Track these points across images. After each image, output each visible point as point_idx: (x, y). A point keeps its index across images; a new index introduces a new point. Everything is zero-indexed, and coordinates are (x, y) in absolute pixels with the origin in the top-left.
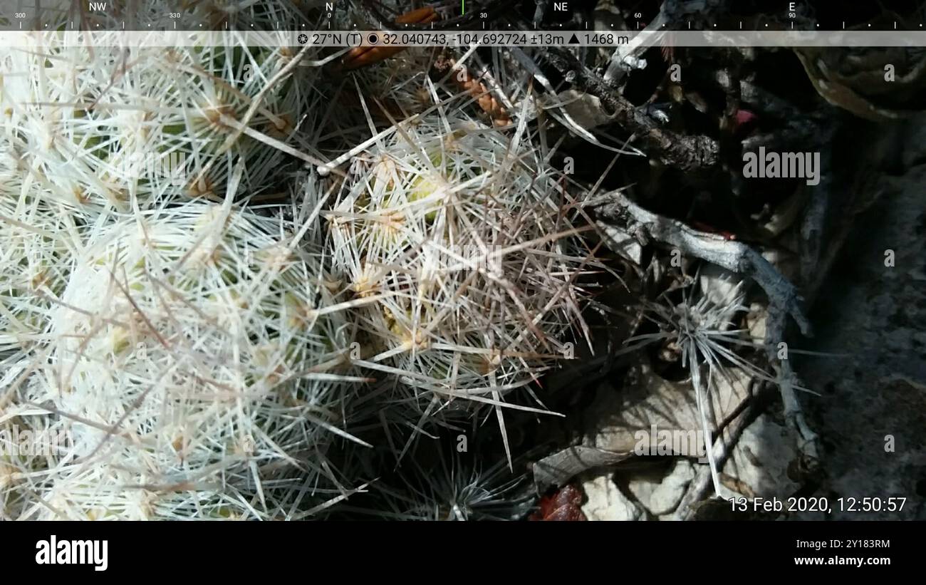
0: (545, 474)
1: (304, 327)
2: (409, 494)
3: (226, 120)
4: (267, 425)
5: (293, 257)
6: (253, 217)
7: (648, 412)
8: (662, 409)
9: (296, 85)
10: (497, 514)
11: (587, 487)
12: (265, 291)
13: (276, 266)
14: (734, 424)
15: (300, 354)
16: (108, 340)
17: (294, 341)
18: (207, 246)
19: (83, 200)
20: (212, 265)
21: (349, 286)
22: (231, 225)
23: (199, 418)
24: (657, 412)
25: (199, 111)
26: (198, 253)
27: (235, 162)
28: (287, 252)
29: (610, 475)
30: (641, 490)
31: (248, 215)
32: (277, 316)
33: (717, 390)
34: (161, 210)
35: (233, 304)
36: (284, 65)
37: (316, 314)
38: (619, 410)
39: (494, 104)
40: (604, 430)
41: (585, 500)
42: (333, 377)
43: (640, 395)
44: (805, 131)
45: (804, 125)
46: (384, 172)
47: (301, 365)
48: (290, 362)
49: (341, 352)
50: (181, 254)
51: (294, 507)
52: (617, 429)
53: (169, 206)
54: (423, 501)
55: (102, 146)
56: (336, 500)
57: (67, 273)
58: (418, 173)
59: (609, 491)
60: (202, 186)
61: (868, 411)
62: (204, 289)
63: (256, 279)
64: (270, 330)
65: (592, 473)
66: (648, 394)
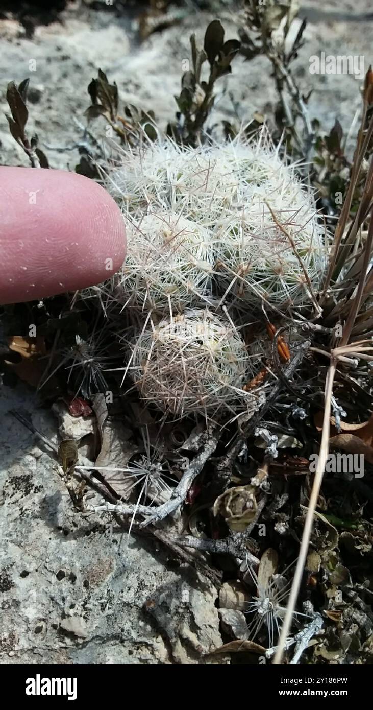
0: (98, 399)
1: (164, 292)
2: (100, 341)
3: (240, 272)
4: (133, 278)
5: (190, 291)
6: (207, 280)
7: (117, 452)
8: (117, 459)
9: (255, 299)
10: (85, 379)
11: (89, 422)
12: (178, 279)
13: (187, 285)
14: (106, 490)
15: (155, 290)
16: (167, 230)
17: (159, 288)
18: (196, 263)
19: (220, 227)
20: (189, 263)
21: (179, 313)
22: (203, 272)
23: (138, 257)
24: (117, 456)
25: (243, 262)
26: (194, 259)
27: (226, 275)
28: (192, 289)
29: (93, 432)
30: (84, 450)
31: (208, 278)
32: (169, 282)
33: (122, 483)
34: (212, 251)
35: (174, 268)
36: (261, 294)
37: (169, 296)
38: (120, 439)
39: (252, 385)
40: (112, 432)
41: (85, 419)
42: (145, 299)
43: (125, 449)
44: (235, 538)
45: (238, 538)
46: (222, 330)
47: (151, 290)
48: (152, 286)
49: (155, 305)
50: (194, 254)
51: (103, 291)
52: (112, 437)
53: (213, 254)
54: (97, 346)
55: (234, 232)
56: (103, 307)
57: (195, 221)
58: (219, 341)
59: (86, 430)
60: (219, 264)
61: (102, 553)
62: (181, 260)
63: (183, 276)
64: (164, 279)
65: (95, 424)
66: (125, 452)
